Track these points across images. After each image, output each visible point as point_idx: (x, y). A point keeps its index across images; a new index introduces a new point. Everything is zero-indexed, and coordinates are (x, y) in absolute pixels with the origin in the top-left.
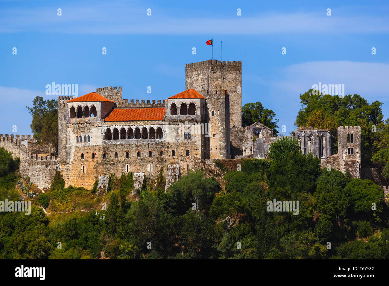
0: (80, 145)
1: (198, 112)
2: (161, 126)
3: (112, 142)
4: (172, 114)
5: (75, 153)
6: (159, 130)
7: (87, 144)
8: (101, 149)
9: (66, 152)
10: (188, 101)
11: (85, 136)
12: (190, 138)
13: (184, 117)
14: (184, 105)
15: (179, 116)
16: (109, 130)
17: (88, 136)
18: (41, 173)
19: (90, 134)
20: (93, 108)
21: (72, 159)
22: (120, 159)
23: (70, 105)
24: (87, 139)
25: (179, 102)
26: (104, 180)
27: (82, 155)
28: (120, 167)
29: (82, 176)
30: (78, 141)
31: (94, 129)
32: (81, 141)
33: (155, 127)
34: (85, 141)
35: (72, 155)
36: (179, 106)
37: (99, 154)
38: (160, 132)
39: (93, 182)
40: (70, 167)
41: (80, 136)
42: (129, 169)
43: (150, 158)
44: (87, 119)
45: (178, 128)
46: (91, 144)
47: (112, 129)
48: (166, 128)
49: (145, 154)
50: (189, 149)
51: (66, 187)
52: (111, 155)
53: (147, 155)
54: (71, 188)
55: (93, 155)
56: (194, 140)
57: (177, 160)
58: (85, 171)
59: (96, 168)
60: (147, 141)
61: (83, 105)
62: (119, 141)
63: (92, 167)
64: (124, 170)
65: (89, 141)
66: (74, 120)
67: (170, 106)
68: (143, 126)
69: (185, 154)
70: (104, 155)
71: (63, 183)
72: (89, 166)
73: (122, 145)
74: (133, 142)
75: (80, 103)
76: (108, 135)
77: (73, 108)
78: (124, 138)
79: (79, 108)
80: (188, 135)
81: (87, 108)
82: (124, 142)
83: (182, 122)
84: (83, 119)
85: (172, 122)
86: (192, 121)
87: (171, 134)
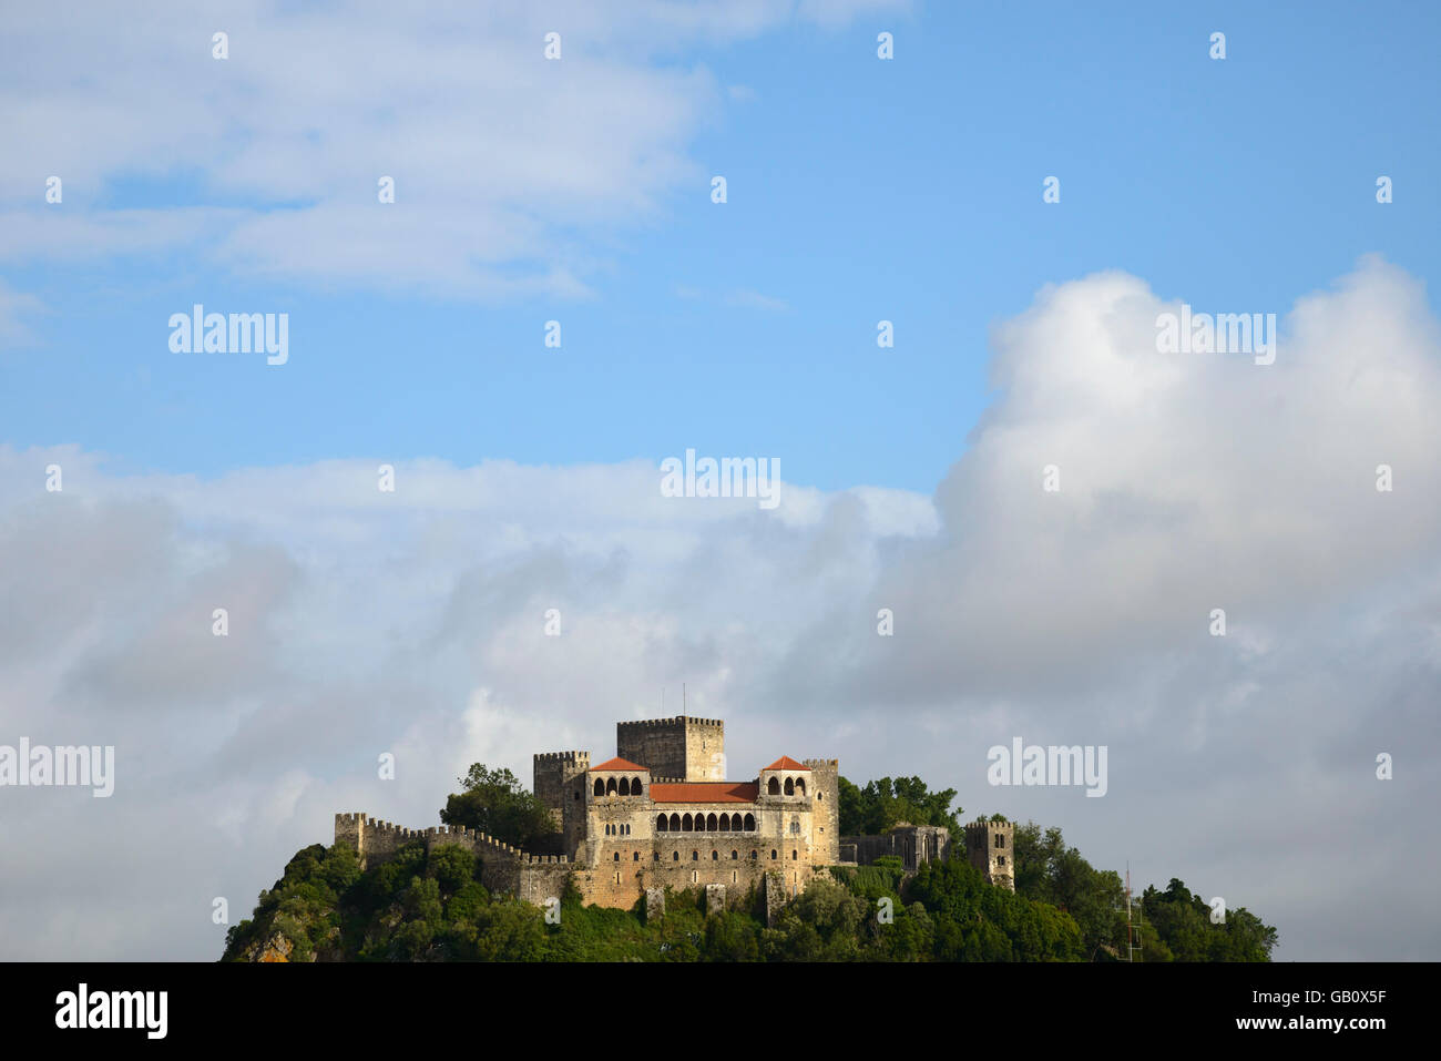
0: (612, 838)
1: (809, 791)
2: (752, 812)
3: (668, 835)
4: (770, 793)
5: (602, 852)
6: (750, 818)
7: (626, 838)
8: (650, 845)
9: (587, 850)
10: (795, 775)
11: (622, 826)
12: (799, 831)
13: (789, 799)
14: (789, 780)
15: (781, 797)
16: (662, 818)
17: (628, 826)
18: (539, 882)
19: (630, 822)
20: (637, 781)
21: (597, 862)
22: (681, 861)
23: (596, 775)
24: (626, 830)
25: (781, 776)
26: (655, 895)
27: (617, 855)
28: (683, 875)
29: (615, 889)
30: (608, 833)
31: (637, 815)
32: (614, 833)
33: (743, 814)
34: (622, 832)
35: (598, 854)
36: (781, 781)
37: (646, 854)
38: (750, 822)
39: (634, 896)
40: (594, 874)
41: (614, 826)
42: (697, 879)
43: (734, 861)
44: (624, 798)
45: (781, 816)
46: (631, 837)
47: (669, 814)
48: (761, 816)
49: (725, 854)
50: (797, 849)
51: (585, 904)
52: (667, 856)
53: (730, 856)
54: (594, 907)
55: (636, 856)
56: (803, 835)
57: (779, 866)
58: (621, 881)
59: (640, 875)
60: (730, 834)
61: (618, 776)
62: (681, 835)
63: (633, 873)
64: (688, 879)
65: (628, 832)
66: (601, 800)
67: (767, 780)
68: (722, 812)
69: (791, 856)
70: (656, 856)
71: (580, 899)
72: (628, 872)
73: (686, 840)
74: (706, 835)
75: (612, 774)
76: (661, 822)
77: (599, 781)
78: (688, 827)
79: (612, 780)
80: (795, 827)
81: (624, 780)
82: (688, 835)
83: (789, 807)
84: (617, 797)
85: (771, 806)
86: (801, 807)
87: (767, 826)
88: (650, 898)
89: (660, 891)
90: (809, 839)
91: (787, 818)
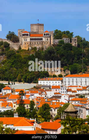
0: (25, 41)
1: (49, 35)
3: (32, 41)
6: (42, 38)
10: (47, 33)
13: (47, 36)
14: (47, 34)
15: (46, 36)
16: (31, 38)
20: (28, 34)
21: (23, 44)
22: (33, 44)
23: (23, 33)
25: (46, 33)
26: (30, 48)
27: (25, 43)
29: (25, 47)
31: (28, 38)
33: (41, 38)
36: (46, 34)
37: (29, 43)
38: (42, 39)
39: (28, 48)
40: (23, 46)
42: (35, 46)
49: (39, 43)
54: (23, 49)
59: (28, 46)
60: (39, 41)
61: (25, 33)
62: (33, 41)
65: (27, 40)
66: (23, 36)
67: (44, 34)
68: (38, 38)
69: (47, 43)
70: (30, 43)
71: (21, 49)
72: (27, 45)
74: (36, 41)
76: (31, 39)
77: (23, 34)
78: (34, 40)
79: (25, 34)
80: (47, 39)
81: (26, 34)
82: (34, 41)
83: (47, 37)
84: (25, 36)
85: (44, 37)
86: (48, 37)
87: (44, 39)
88: (30, 49)
89: (31, 48)
90: (49, 41)
91: (47, 38)
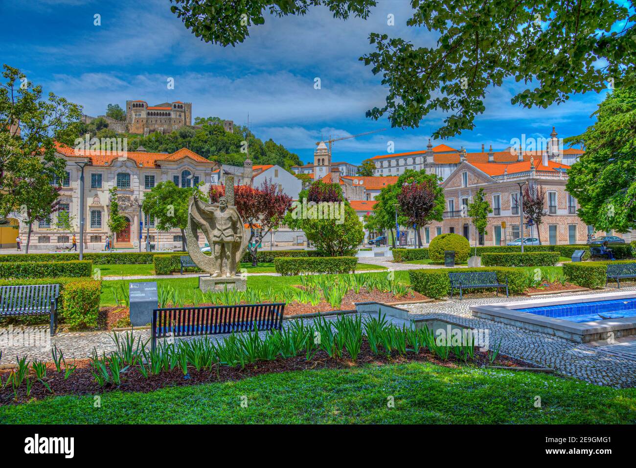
0: (137, 117)
1: (183, 108)
2: (170, 112)
3: (150, 116)
4: (174, 108)
5: (134, 120)
7: (140, 117)
8: (146, 119)
9: (131, 120)
10: (180, 104)
13: (179, 109)
15: (177, 109)
17: (140, 114)
20: (143, 105)
21: (133, 122)
22: (153, 123)
26: (147, 130)
27: (138, 121)
28: (153, 126)
29: (137, 129)
31: (142, 112)
33: (168, 112)
36: (177, 105)
37: (145, 121)
38: (169, 114)
39: (142, 131)
40: (132, 125)
41: (137, 114)
42: (156, 126)
43: (165, 123)
44: (140, 108)
47: (150, 112)
48: (172, 113)
49: (163, 121)
52: (149, 121)
55: (142, 121)
57: (176, 124)
58: (139, 127)
59: (143, 126)
60: (164, 117)
62: (153, 117)
66: (134, 108)
67: (174, 105)
68: (163, 112)
69: (179, 122)
70: (147, 121)
72: (140, 124)
74: (159, 117)
76: (148, 114)
77: (134, 104)
78: (155, 115)
79: (137, 104)
80: (180, 116)
81: (140, 104)
82: (155, 117)
83: (179, 111)
84: (138, 108)
85: (174, 111)
86: (182, 112)
87: (173, 116)
90: (183, 119)
91: (178, 113)
